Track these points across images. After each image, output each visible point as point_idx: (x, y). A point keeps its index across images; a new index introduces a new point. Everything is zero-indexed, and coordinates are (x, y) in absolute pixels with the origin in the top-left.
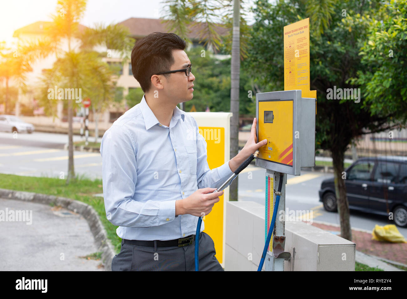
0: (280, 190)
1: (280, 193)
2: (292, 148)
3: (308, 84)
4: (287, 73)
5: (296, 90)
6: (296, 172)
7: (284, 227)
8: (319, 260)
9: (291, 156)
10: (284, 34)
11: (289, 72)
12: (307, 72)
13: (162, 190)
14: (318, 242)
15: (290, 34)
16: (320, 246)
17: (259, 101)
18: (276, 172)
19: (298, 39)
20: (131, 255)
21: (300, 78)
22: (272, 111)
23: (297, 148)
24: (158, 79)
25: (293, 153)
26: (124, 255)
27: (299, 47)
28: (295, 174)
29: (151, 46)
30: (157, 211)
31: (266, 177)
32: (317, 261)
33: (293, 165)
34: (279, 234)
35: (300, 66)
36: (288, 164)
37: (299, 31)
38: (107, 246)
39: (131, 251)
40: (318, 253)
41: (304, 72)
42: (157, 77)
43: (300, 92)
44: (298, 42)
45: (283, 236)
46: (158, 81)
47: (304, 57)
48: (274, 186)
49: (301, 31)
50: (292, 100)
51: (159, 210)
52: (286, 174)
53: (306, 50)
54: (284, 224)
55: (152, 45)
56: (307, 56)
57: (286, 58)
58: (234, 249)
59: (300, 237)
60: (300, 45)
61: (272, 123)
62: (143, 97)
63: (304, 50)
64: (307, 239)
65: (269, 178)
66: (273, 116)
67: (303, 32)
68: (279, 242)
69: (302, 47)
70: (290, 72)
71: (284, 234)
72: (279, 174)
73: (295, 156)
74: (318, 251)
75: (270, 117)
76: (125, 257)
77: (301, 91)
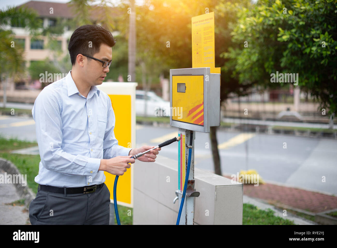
0: (191, 144)
1: (192, 147)
2: (203, 112)
3: (213, 63)
4: (194, 54)
5: (206, 68)
6: (207, 130)
7: (194, 173)
8: (216, 198)
9: (202, 118)
10: (192, 23)
11: (196, 53)
12: (213, 53)
13: (76, 145)
14: (215, 184)
15: (197, 24)
16: (217, 187)
17: (173, 75)
18: (187, 130)
19: (204, 28)
20: (45, 199)
21: (206, 58)
22: (185, 84)
23: (207, 112)
24: (82, 58)
25: (204, 116)
26: (39, 199)
27: (205, 34)
28: (206, 132)
29: (88, 33)
30: (85, 163)
31: (179, 134)
32: (215, 198)
33: (204, 125)
34: (190, 179)
35: (206, 49)
36: (199, 124)
37: (205, 22)
38: (29, 193)
39: (46, 197)
40: (216, 192)
41: (209, 54)
42: (82, 57)
43: (208, 69)
44: (205, 30)
45: (193, 179)
46: (81, 60)
47: (210, 41)
48: (186, 141)
49: (207, 21)
50: (203, 75)
51: (87, 162)
52: (195, 131)
53: (212, 36)
54: (194, 170)
55: (90, 33)
56: (212, 41)
57: (194, 42)
58: (142, 192)
59: (200, 180)
60: (206, 32)
61: (185, 92)
62: (70, 72)
63: (210, 36)
64: (205, 181)
65: (181, 135)
66: (186, 87)
67: (209, 22)
68: (190, 185)
69: (208, 34)
70: (198, 53)
71: (194, 178)
72: (190, 132)
73: (206, 118)
74: (215, 191)
75: (182, 88)
76: (40, 201)
77: (210, 68)
